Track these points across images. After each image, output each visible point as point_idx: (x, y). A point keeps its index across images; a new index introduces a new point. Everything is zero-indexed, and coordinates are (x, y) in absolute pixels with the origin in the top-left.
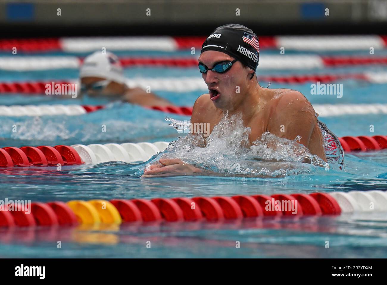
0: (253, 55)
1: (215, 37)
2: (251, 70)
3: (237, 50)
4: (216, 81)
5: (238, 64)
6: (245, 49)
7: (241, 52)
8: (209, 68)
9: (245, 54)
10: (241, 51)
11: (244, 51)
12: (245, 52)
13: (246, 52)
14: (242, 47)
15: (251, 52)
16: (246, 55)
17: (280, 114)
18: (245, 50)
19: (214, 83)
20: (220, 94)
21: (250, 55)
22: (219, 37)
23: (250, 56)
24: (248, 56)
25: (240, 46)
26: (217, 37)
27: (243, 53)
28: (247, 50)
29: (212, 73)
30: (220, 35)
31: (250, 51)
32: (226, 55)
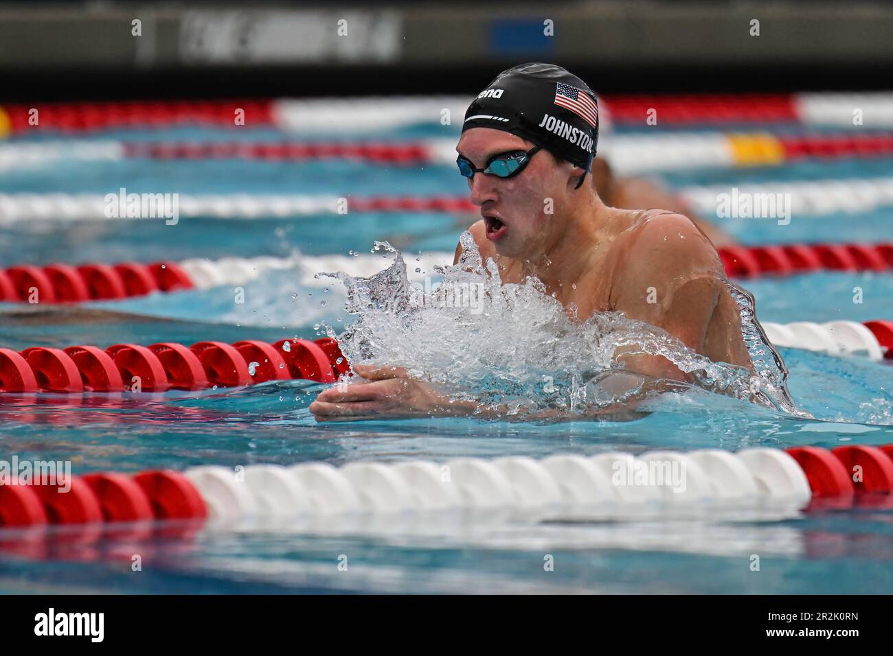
0: (578, 135)
1: (490, 96)
2: (577, 168)
3: (540, 125)
4: (494, 197)
5: (543, 157)
6: (559, 121)
7: (550, 130)
8: (478, 167)
9: (559, 134)
10: (550, 127)
11: (558, 126)
12: (559, 129)
13: (561, 128)
14: (551, 118)
15: (575, 129)
16: (563, 136)
17: (639, 265)
18: (560, 125)
19: (491, 201)
20: (505, 225)
21: (571, 135)
22: (499, 96)
23: (571, 138)
24: (567, 139)
25: (546, 116)
26: (494, 96)
27: (555, 132)
28: (563, 123)
29: (485, 177)
30: (501, 92)
31: (571, 127)
32: (515, 137)
